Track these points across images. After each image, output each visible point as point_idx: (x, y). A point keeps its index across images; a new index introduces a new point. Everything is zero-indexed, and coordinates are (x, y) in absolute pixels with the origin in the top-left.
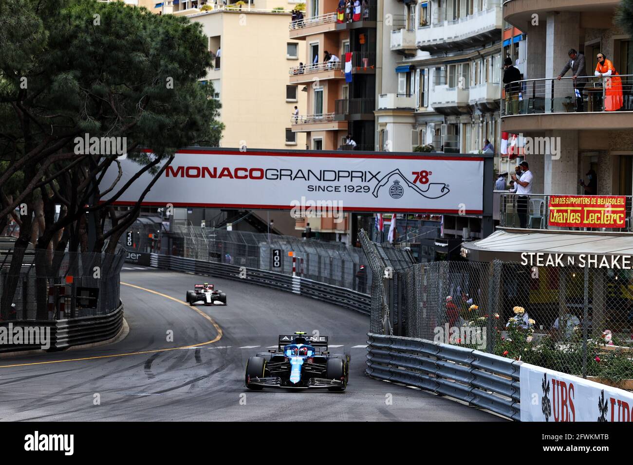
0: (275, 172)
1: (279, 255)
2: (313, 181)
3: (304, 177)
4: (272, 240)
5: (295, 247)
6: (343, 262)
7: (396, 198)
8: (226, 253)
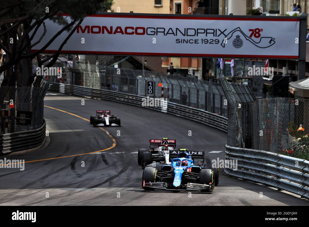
0: (153, 30)
1: (152, 86)
2: (180, 36)
3: (173, 33)
4: (145, 74)
5: (163, 80)
6: (198, 91)
7: (238, 48)
8: (114, 84)
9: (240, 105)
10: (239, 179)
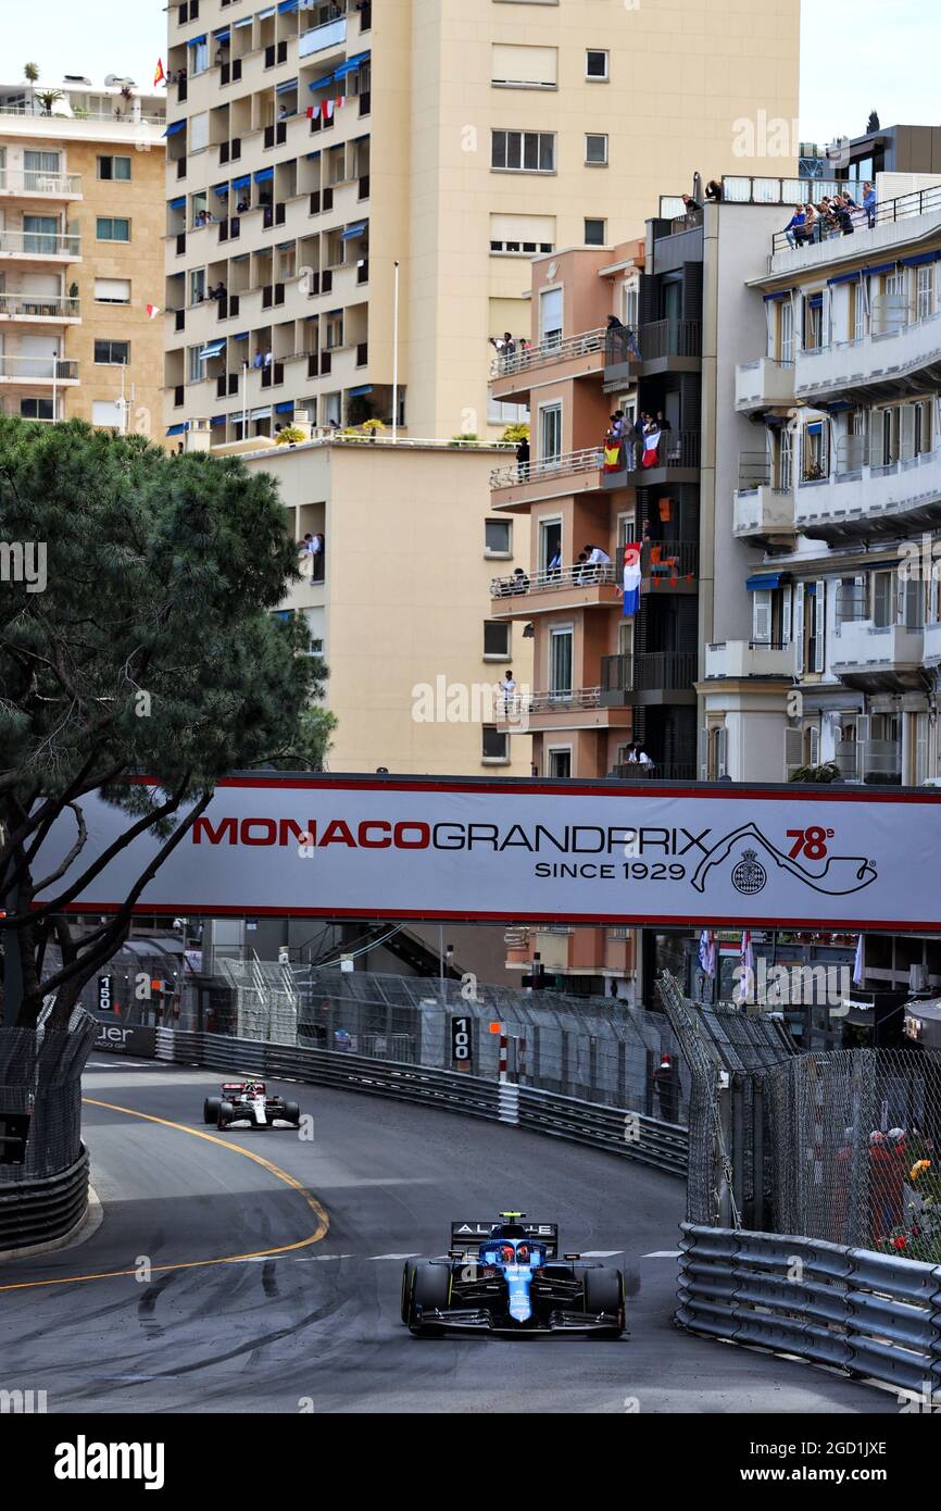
0: (457, 831)
1: (468, 1031)
2: (549, 853)
3: (527, 843)
4: (447, 993)
5: (505, 1011)
6: (622, 1047)
7: (749, 893)
8: (338, 1026)
9: (725, 1076)
10: (724, 1340)
